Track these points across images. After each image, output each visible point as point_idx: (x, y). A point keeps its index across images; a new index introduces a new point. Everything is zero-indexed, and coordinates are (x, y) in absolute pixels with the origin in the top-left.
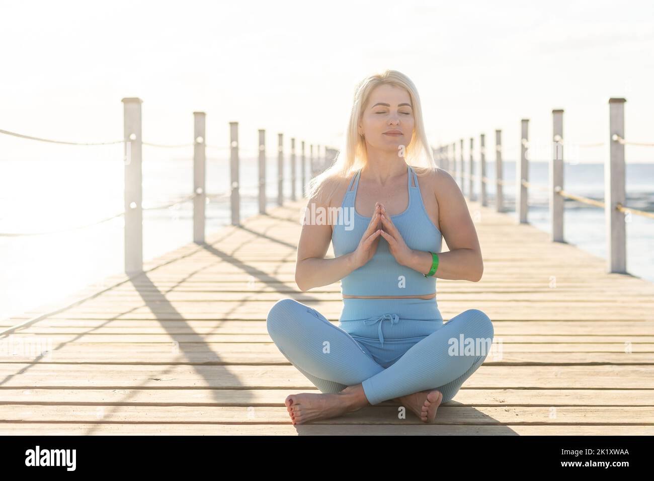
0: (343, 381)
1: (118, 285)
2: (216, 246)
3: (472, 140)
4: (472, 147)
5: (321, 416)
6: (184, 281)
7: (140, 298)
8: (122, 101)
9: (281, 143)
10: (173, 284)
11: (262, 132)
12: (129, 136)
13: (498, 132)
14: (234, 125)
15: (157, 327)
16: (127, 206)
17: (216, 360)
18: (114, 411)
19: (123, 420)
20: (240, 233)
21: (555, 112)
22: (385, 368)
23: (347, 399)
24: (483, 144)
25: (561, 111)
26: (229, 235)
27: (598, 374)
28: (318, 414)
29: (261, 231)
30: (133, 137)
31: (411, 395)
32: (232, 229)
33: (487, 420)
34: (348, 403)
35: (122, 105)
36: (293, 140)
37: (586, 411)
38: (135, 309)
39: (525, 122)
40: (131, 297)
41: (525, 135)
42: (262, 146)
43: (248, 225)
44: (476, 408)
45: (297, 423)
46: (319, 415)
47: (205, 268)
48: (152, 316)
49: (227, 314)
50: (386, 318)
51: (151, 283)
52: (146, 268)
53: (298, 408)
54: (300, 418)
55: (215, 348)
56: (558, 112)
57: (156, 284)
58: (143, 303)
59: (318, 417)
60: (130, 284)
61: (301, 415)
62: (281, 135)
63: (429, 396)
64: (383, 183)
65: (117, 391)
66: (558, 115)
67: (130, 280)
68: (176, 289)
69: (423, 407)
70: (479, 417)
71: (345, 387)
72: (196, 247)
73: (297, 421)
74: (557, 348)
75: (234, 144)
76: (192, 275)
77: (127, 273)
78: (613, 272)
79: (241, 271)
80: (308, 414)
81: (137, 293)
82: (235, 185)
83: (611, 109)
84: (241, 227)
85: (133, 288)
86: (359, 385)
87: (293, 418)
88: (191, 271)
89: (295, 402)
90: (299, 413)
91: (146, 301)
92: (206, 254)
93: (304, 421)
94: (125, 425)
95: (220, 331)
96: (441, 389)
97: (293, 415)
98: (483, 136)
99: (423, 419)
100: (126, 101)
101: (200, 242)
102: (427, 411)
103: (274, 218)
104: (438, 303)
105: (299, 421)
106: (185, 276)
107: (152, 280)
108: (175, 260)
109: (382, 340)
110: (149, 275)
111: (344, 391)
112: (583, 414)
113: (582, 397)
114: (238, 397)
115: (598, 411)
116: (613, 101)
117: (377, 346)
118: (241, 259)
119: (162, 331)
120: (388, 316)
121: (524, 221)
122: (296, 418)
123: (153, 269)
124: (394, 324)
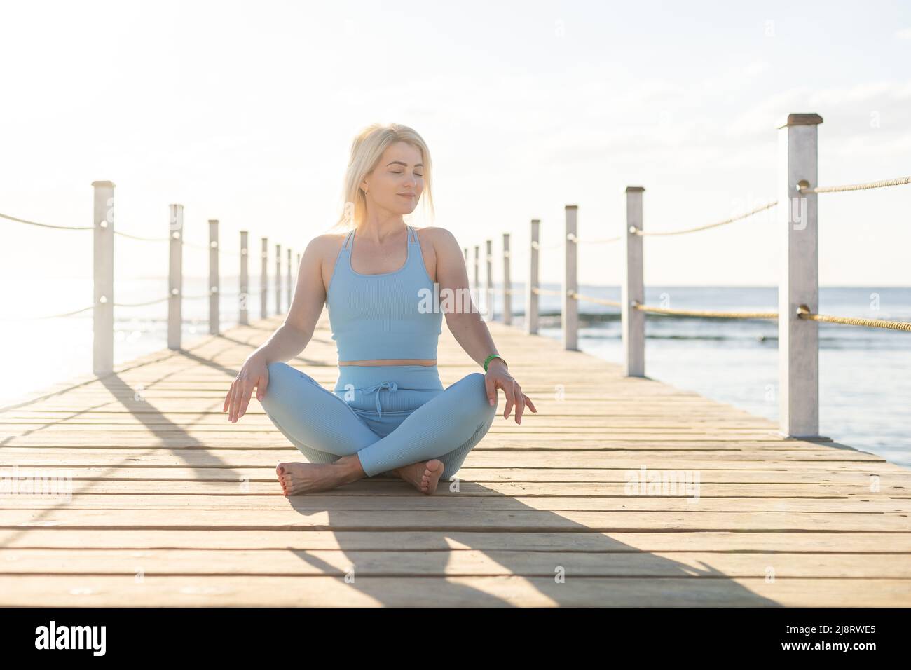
0: (338, 453)
1: (86, 384)
2: (193, 352)
3: (477, 248)
4: (477, 256)
5: (315, 487)
6: (159, 381)
7: (110, 395)
8: (93, 184)
9: (265, 249)
10: (149, 384)
11: (244, 234)
12: (99, 224)
13: (506, 236)
14: (213, 223)
15: (131, 419)
16: (97, 298)
17: (196, 445)
18: (91, 485)
19: (101, 492)
20: (219, 341)
21: (568, 208)
22: (382, 437)
23: (343, 469)
24: (489, 252)
25: (575, 207)
26: (208, 342)
27: (611, 458)
28: (310, 484)
29: (243, 339)
30: (104, 224)
31: (411, 465)
32: (210, 338)
33: (492, 493)
34: (343, 474)
35: (92, 188)
36: (278, 247)
37: (597, 486)
38: (107, 404)
39: (536, 222)
40: (101, 395)
41: (535, 237)
42: (244, 250)
43: (229, 335)
44: (480, 484)
45: (289, 494)
46: (312, 486)
47: (182, 370)
48: (125, 410)
49: (210, 408)
50: (384, 386)
51: (124, 382)
52: (116, 370)
53: (289, 477)
54: (292, 488)
55: (193, 435)
56: (571, 208)
57: (128, 384)
58: (115, 399)
59: (312, 488)
60: (99, 384)
61: (294, 485)
62: (265, 240)
63: (428, 464)
64: (381, 241)
65: (92, 469)
66: (572, 211)
67: (100, 379)
68: (151, 388)
69: (424, 477)
70: (483, 491)
71: (340, 457)
72: (169, 352)
73: (288, 492)
74: (567, 437)
75: (214, 244)
76: (168, 376)
77: (95, 373)
78: (631, 375)
79: (221, 373)
80: (299, 484)
81: (107, 391)
82: (214, 289)
83: (628, 198)
84: (221, 336)
85: (104, 387)
86: (355, 454)
87: (285, 488)
88: (167, 372)
89: (286, 471)
90: (291, 483)
91: (118, 397)
92: (183, 359)
93: (296, 492)
94: (102, 496)
95: (201, 422)
96: (442, 458)
97: (284, 484)
98: (489, 243)
99: (423, 489)
100: (96, 184)
101: (175, 347)
102: (428, 482)
103: (255, 328)
104: (439, 370)
105: (291, 492)
106: (160, 377)
107: (123, 380)
108: (149, 363)
109: (379, 410)
110: (120, 376)
111: (339, 461)
112: (594, 488)
113: (593, 476)
114: (223, 474)
115: (610, 486)
116: (631, 190)
117: (375, 419)
118: (221, 363)
119: (137, 421)
120: (387, 384)
121: (534, 332)
122: (287, 488)
123: (124, 371)
124: (393, 392)
